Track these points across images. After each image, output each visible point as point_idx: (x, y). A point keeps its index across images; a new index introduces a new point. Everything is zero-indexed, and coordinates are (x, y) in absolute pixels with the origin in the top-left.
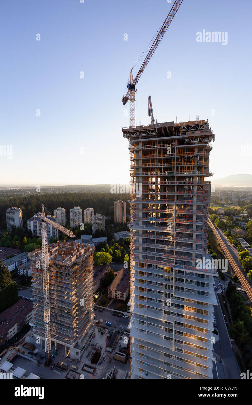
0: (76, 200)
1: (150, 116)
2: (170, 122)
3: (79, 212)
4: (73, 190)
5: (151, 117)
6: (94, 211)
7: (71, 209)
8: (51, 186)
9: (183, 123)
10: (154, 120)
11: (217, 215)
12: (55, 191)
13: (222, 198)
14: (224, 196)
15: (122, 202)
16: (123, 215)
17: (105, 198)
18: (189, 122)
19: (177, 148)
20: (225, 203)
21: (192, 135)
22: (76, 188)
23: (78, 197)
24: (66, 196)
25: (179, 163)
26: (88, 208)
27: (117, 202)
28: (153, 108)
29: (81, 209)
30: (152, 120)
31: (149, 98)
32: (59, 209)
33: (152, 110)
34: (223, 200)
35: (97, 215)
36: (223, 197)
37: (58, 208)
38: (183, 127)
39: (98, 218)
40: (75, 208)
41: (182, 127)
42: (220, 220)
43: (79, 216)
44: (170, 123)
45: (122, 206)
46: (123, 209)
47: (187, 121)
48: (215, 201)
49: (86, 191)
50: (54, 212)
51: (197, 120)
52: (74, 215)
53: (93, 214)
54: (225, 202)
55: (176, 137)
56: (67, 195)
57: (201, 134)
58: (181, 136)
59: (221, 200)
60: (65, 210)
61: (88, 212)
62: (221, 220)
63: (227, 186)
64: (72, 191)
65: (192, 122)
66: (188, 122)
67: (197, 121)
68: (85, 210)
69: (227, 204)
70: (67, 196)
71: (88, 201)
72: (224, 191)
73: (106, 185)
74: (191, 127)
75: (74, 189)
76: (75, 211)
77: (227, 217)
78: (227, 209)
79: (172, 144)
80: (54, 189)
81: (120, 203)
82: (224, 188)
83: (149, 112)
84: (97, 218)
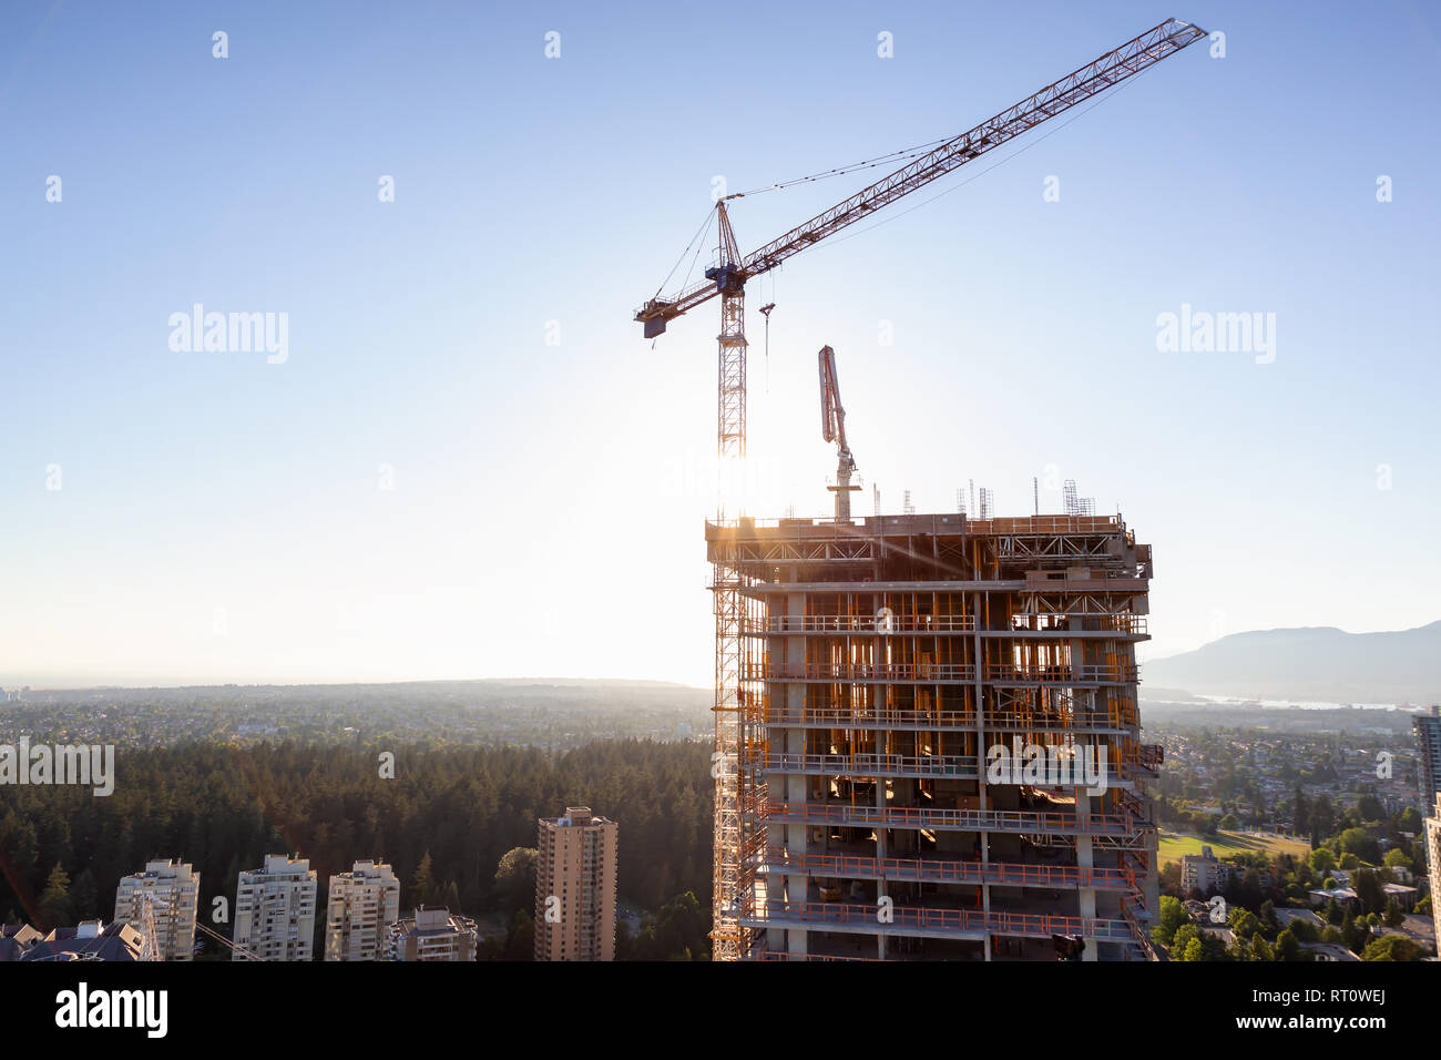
0: (275, 799)
1: (829, 437)
2: (945, 516)
3: (295, 895)
4: (241, 721)
5: (834, 447)
6: (396, 882)
7: (243, 875)
8: (90, 692)
9: (1009, 521)
10: (852, 462)
11: (1182, 899)
12: (118, 726)
13: (1198, 782)
14: (1207, 763)
15: (589, 825)
16: (592, 913)
17: (475, 785)
18: (1036, 519)
19: (983, 640)
20: (1218, 817)
21: (1055, 587)
22: (265, 703)
23: (284, 779)
24: (203, 770)
25: (996, 716)
26: (358, 866)
27: (561, 821)
28: (844, 404)
29: (314, 874)
30: (842, 462)
31: (826, 355)
32: (155, 874)
33: (840, 412)
34: (1205, 793)
35: (421, 917)
36: (1202, 771)
37: (151, 866)
38: (1008, 539)
39: (432, 941)
40: (276, 863)
41: (1003, 541)
42: (1201, 936)
43: (293, 921)
44: (945, 520)
45: (590, 850)
46: (596, 869)
47: (1028, 513)
48: (1163, 799)
49: (334, 729)
50: (119, 897)
51: (1073, 513)
52: (264, 916)
53: (393, 901)
54: (1217, 810)
55: (978, 584)
56: (210, 761)
57: (1098, 586)
58: (1003, 583)
59: (1198, 795)
60: (197, 876)
61: (360, 891)
62: (1207, 930)
63: (1221, 700)
64: (233, 728)
65: (1048, 519)
66: (1029, 516)
67: (1074, 519)
68: (333, 879)
69: (1230, 819)
70: (215, 775)
71: (354, 809)
72: (1208, 735)
73: (468, 683)
74: (1045, 543)
75: (247, 714)
76: (273, 887)
77: (1242, 910)
78: (1233, 859)
79: (961, 620)
80: (110, 712)
81: (576, 828)
82: (1204, 712)
83: (827, 423)
84: (421, 939)
